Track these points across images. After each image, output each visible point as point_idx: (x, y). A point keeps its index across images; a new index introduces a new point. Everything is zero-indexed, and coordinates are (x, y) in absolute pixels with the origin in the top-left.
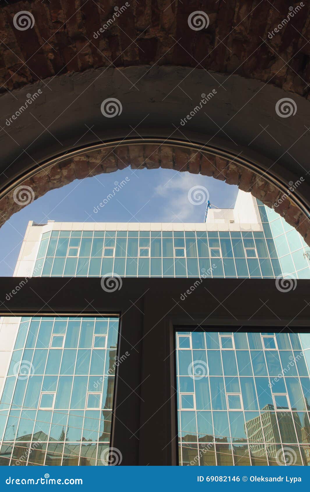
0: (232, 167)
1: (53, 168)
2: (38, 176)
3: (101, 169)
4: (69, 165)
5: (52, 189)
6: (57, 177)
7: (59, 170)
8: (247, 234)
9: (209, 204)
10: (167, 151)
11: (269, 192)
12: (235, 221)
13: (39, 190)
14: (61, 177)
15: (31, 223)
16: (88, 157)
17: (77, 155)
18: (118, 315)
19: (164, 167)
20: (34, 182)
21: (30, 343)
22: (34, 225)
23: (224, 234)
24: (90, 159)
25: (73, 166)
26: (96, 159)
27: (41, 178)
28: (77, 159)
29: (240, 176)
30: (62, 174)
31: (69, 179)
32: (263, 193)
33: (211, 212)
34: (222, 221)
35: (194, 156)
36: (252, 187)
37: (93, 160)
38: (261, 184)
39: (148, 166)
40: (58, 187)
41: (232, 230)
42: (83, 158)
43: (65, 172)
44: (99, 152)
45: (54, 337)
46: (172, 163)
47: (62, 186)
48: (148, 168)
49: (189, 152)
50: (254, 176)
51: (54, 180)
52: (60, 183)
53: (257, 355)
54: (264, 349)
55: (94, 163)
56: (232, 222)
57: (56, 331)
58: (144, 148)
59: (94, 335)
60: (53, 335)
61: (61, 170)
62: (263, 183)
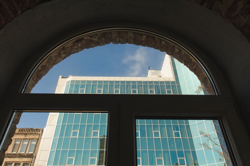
0: (163, 43)
1: (73, 42)
2: (66, 46)
3: (98, 44)
4: (82, 41)
5: (73, 53)
6: (76, 47)
7: (76, 44)
8: (168, 82)
9: (149, 68)
10: (131, 35)
11: (181, 55)
12: (162, 76)
13: (67, 53)
14: (78, 47)
15: (60, 77)
16: (91, 37)
17: (86, 36)
18: (108, 111)
19: (129, 43)
20: (64, 49)
21: (61, 135)
22: (62, 78)
23: (156, 82)
24: (92, 38)
25: (83, 42)
26: (95, 38)
27: (68, 47)
28: (85, 38)
29: (167, 47)
30: (78, 46)
31: (82, 48)
32: (178, 56)
33: (150, 72)
34: (156, 76)
35: (144, 37)
36: (173, 53)
37: (93, 39)
38: (177, 51)
39: (121, 42)
40: (76, 52)
41: (160, 80)
42: (89, 38)
43: (80, 45)
44: (97, 35)
45: (73, 132)
46: (133, 41)
47: (78, 52)
48: (121, 43)
49: (142, 35)
50: (174, 47)
51: (75, 49)
52: (77, 51)
53: (171, 140)
54: (174, 137)
55: (94, 40)
56: (160, 77)
57: (74, 129)
58: (119, 33)
59: (93, 131)
60: (72, 131)
61: (78, 43)
62: (179, 50)
